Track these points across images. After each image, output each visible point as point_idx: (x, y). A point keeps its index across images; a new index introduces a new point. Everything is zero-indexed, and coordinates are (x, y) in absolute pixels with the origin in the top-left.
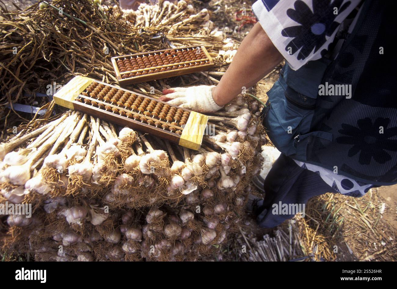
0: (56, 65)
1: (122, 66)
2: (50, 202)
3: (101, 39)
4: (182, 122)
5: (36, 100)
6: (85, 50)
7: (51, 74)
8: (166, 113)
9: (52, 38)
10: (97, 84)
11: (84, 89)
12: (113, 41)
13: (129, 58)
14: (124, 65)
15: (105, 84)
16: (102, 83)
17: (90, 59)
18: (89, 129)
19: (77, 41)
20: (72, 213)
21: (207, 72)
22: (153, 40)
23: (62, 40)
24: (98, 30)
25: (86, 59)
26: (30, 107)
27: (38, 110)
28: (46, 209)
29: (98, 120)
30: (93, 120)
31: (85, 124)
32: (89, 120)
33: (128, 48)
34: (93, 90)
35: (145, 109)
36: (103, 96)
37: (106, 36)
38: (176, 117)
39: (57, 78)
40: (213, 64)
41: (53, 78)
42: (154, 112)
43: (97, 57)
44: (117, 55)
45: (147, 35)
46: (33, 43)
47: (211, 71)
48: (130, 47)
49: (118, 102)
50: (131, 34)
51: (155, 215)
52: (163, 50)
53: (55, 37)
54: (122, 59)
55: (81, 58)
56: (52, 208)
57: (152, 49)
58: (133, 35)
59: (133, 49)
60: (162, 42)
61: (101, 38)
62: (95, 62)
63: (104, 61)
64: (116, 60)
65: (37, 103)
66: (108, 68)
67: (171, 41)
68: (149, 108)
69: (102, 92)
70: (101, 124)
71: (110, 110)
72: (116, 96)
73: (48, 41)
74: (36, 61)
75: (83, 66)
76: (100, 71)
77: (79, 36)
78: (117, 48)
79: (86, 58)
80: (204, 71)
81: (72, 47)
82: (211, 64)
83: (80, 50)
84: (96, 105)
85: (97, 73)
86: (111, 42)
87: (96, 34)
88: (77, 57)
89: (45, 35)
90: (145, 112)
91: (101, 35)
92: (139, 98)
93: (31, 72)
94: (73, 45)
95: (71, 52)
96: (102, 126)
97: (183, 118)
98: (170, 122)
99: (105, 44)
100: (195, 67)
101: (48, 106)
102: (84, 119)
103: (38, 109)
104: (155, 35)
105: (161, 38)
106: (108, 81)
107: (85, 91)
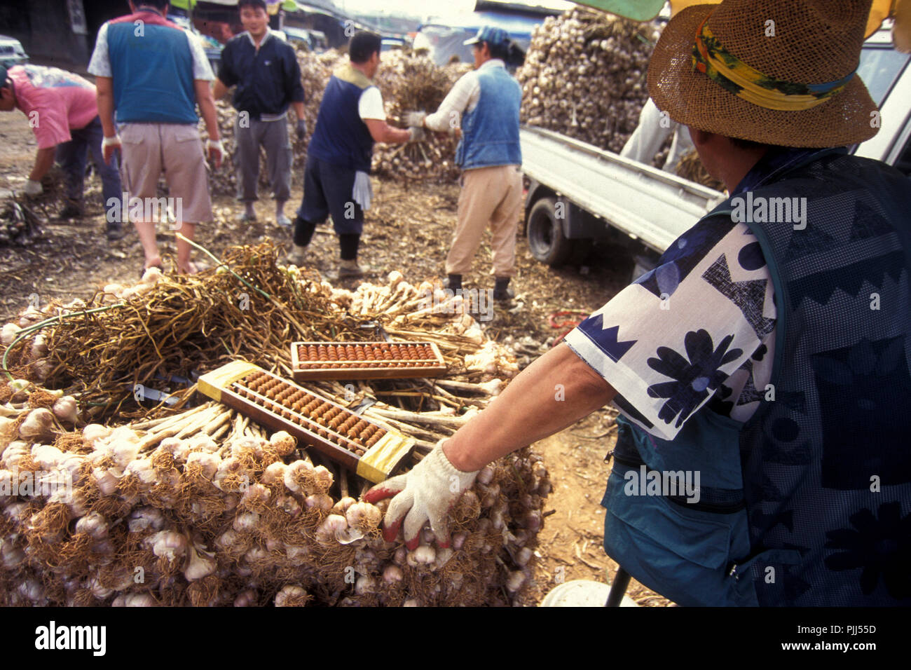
0: (213, 344)
1: (305, 353)
2: (141, 517)
3: (284, 318)
4: (369, 442)
5: (168, 386)
6: (258, 330)
7: (202, 354)
8: (350, 427)
9: (220, 309)
10: (261, 375)
11: (243, 377)
12: (300, 322)
13: (317, 346)
14: (308, 353)
15: (274, 375)
16: (270, 374)
17: (262, 343)
18: (230, 429)
19: (250, 318)
20: (165, 539)
21: (433, 380)
22: (361, 329)
23: (232, 314)
24: (282, 306)
25: (256, 342)
26: (159, 392)
27: (167, 398)
28: (131, 526)
29: (247, 419)
30: (239, 417)
31: (227, 421)
32: (234, 416)
33: (320, 334)
34: (254, 379)
35: (321, 415)
36: (266, 389)
37: (292, 315)
38: (363, 434)
39: (209, 361)
40: (445, 367)
41: (203, 359)
42: (332, 422)
43: (273, 341)
44: (302, 340)
45: (354, 321)
46: (195, 311)
47: (440, 379)
48: (323, 332)
49: (285, 401)
50: (329, 317)
51: (291, 594)
52: (370, 343)
53: (224, 309)
54: (307, 346)
55: (249, 341)
56: (140, 526)
57: (357, 339)
58: (332, 319)
59: (328, 335)
60: (375, 334)
61: (285, 316)
62: (268, 347)
63: (280, 347)
64: (298, 346)
65: (169, 389)
66: (284, 358)
67: (389, 334)
68: (325, 415)
69: (266, 385)
70: (249, 425)
71: (270, 408)
72: (284, 392)
73: (215, 313)
74: (189, 335)
75: (249, 351)
76: (271, 360)
77: (255, 311)
78: (304, 332)
79: (257, 340)
80: (429, 378)
81: (242, 325)
82: (441, 367)
83: (251, 329)
84: (253, 399)
85: (267, 361)
86: (297, 323)
87: (278, 311)
88: (246, 338)
89: (212, 303)
90: (320, 419)
91: (286, 313)
92: (316, 401)
93: (177, 348)
94: (243, 322)
95: (239, 331)
96: (251, 429)
97: (374, 437)
98: (352, 438)
99: (287, 325)
100: (415, 368)
101: (184, 393)
102: (229, 413)
103: (168, 395)
104: (366, 323)
105: (375, 328)
106: (279, 373)
107: (244, 379)
